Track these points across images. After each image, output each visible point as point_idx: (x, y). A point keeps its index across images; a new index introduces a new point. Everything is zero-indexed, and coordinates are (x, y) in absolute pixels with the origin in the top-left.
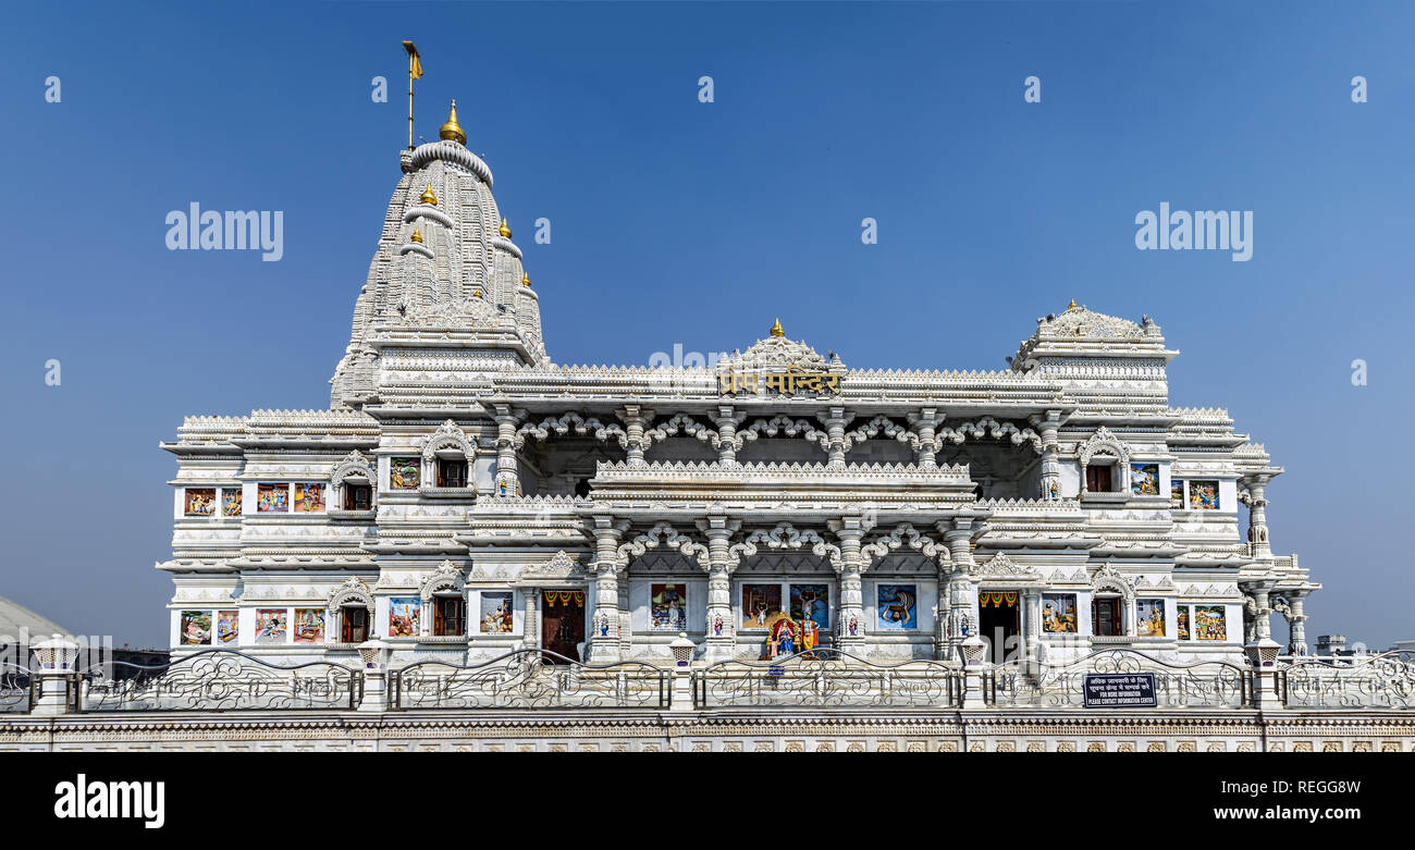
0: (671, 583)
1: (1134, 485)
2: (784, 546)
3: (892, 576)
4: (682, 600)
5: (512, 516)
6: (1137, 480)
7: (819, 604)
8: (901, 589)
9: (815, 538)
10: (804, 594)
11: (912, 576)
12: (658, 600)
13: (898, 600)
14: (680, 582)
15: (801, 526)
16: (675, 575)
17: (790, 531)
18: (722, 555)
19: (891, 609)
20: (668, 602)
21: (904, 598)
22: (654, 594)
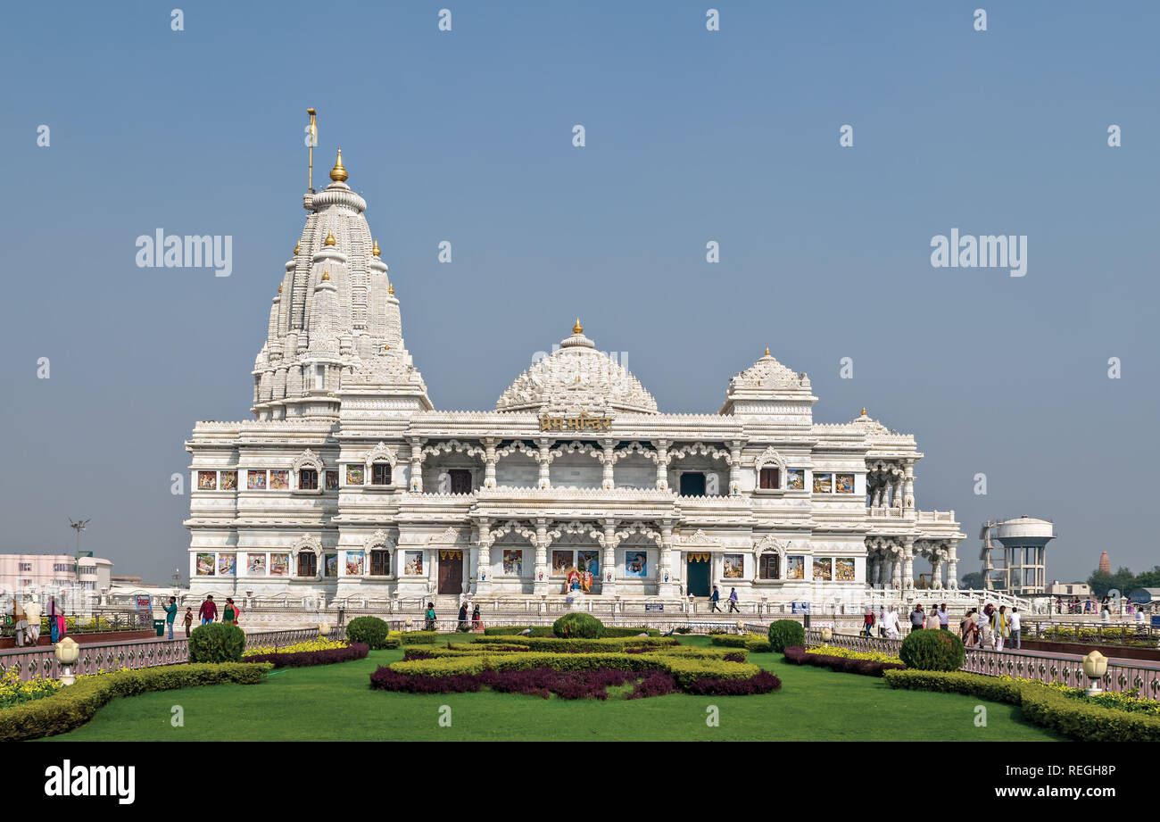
0: (514, 549)
1: (789, 483)
2: (575, 532)
3: (634, 546)
4: (519, 559)
5: (422, 506)
6: (792, 480)
7: (594, 562)
8: (639, 554)
9: (591, 529)
10: (586, 556)
11: (645, 547)
12: (507, 559)
13: (637, 560)
14: (519, 549)
15: (584, 522)
16: (517, 545)
17: (578, 524)
18: (543, 538)
19: (633, 565)
20: (512, 560)
21: (640, 558)
22: (505, 556)
